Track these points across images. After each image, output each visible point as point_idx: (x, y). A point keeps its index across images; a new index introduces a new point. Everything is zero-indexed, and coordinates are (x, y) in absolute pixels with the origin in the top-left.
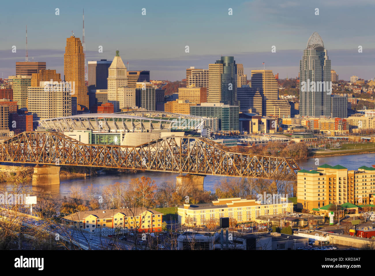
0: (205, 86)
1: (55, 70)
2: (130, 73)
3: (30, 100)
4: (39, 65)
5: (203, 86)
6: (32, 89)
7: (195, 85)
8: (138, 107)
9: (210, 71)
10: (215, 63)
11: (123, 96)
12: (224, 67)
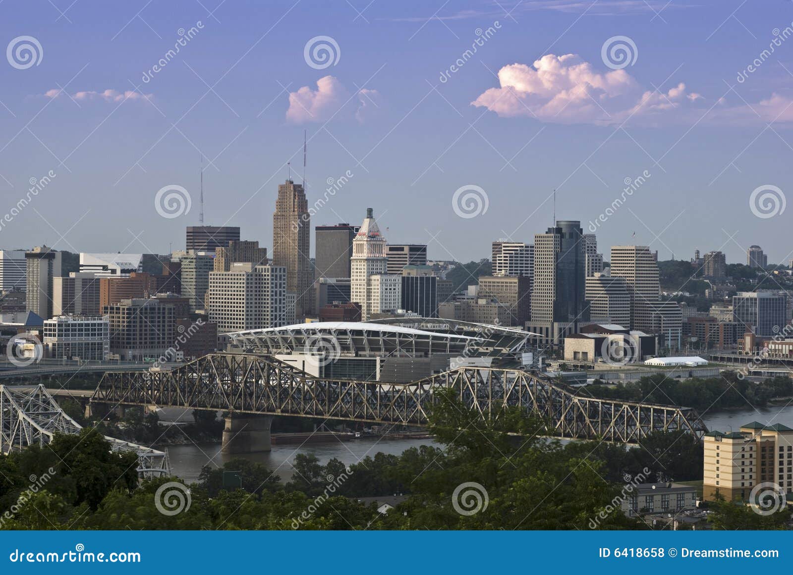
0: (526, 274)
1: (257, 242)
2: (391, 249)
3: (212, 296)
4: (227, 233)
5: (523, 273)
6: (217, 275)
7: (508, 272)
8: (405, 311)
9: (537, 246)
10: (547, 233)
11: (379, 291)
12: (561, 241)
